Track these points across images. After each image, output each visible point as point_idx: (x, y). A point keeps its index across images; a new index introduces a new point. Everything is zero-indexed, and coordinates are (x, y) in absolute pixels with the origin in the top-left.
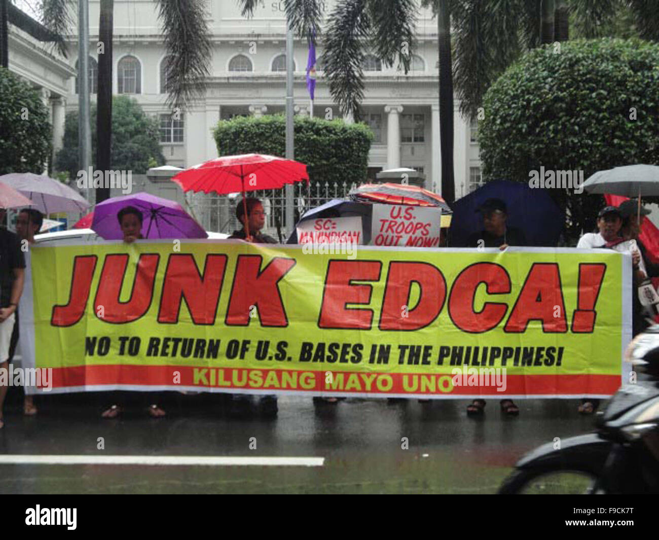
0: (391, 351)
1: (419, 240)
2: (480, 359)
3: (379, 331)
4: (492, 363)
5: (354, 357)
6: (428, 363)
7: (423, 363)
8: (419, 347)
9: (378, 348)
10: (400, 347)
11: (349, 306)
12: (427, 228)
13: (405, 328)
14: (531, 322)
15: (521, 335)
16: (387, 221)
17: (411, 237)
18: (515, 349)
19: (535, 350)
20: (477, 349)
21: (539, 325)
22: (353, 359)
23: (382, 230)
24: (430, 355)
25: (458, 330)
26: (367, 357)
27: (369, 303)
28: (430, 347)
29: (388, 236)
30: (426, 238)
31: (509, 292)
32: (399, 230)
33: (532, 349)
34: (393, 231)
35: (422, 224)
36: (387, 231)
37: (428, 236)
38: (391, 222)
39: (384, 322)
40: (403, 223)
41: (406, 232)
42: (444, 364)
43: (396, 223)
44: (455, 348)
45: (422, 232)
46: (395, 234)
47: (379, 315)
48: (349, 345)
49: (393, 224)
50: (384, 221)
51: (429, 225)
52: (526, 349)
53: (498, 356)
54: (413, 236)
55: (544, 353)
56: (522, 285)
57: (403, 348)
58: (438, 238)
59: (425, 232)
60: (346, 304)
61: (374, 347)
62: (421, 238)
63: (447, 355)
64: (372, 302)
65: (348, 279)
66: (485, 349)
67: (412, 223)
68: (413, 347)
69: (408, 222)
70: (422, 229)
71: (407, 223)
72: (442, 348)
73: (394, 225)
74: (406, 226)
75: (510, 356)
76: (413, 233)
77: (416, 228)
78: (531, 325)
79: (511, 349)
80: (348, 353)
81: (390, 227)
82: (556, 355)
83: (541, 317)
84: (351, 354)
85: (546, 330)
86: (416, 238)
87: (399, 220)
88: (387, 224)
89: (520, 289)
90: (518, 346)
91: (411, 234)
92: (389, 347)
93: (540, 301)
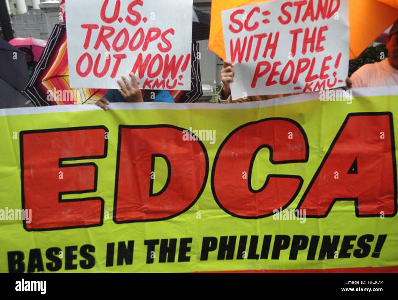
0: (135, 248)
1: (154, 59)
2: (259, 251)
3: (115, 224)
4: (276, 256)
5: (85, 262)
6: (188, 259)
7: (180, 260)
8: (174, 241)
9: (116, 247)
10: (147, 242)
11: (64, 197)
12: (169, 36)
13: (151, 217)
14: (337, 203)
15: (320, 220)
16: (96, 27)
17: (140, 56)
18: (310, 238)
19: (341, 239)
20: (255, 239)
21: (351, 207)
22: (83, 264)
23: (86, 46)
24: (189, 249)
25: (229, 215)
26: (102, 259)
27: (95, 190)
28: (190, 240)
29: (99, 56)
30: (167, 56)
31: (306, 160)
32: (120, 44)
33: (337, 238)
34: (108, 47)
35: (158, 31)
36: (96, 47)
37: (171, 54)
38: (103, 28)
39: (120, 212)
40: (124, 31)
41: (132, 48)
42: (208, 259)
43: (113, 31)
44: (223, 239)
45: (159, 46)
46: (113, 52)
47: (112, 204)
48: (75, 248)
49: (106, 32)
50: (90, 28)
51: (172, 31)
52: (326, 238)
53: (285, 247)
54: (145, 55)
55: (354, 243)
56: (326, 149)
57: (150, 244)
58: (188, 56)
59: (164, 46)
60: (60, 194)
61: (110, 246)
62: (159, 56)
63: (213, 248)
64: (99, 187)
65: (57, 159)
66: (267, 238)
67: (141, 30)
68: (164, 242)
69: (135, 29)
70: (159, 40)
71: (132, 30)
72: (206, 240)
73: (109, 35)
74: (131, 37)
75: (303, 247)
76: (145, 48)
77: (150, 39)
78: (337, 207)
79: (305, 238)
80: (75, 257)
81: (102, 38)
82: (373, 245)
83: (355, 195)
84: (80, 258)
85: (360, 214)
86: (149, 56)
87: (117, 26)
88: (95, 33)
89: (324, 156)
90: (315, 234)
91: (140, 50)
92: (131, 243)
93: (356, 172)
